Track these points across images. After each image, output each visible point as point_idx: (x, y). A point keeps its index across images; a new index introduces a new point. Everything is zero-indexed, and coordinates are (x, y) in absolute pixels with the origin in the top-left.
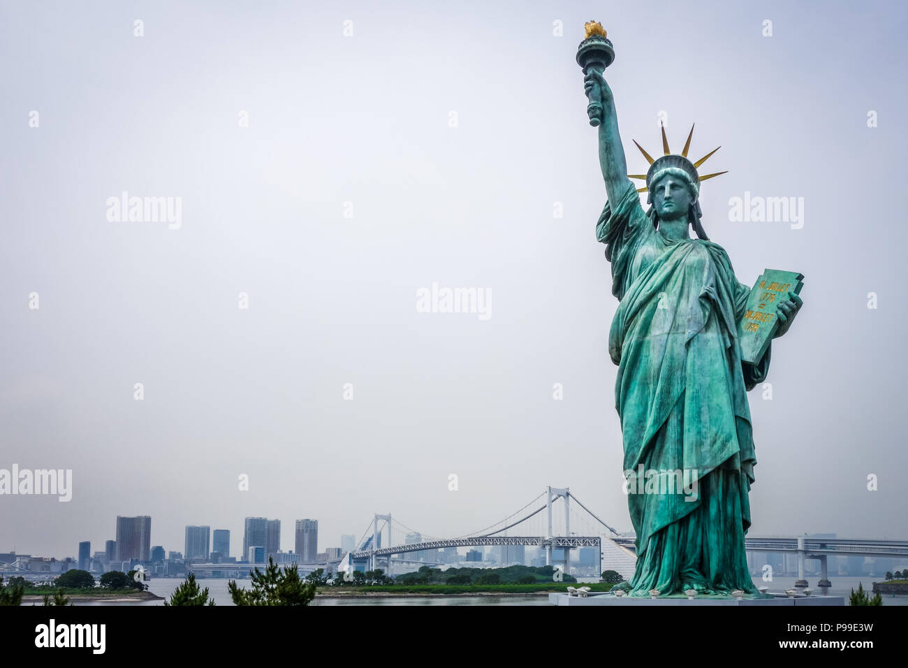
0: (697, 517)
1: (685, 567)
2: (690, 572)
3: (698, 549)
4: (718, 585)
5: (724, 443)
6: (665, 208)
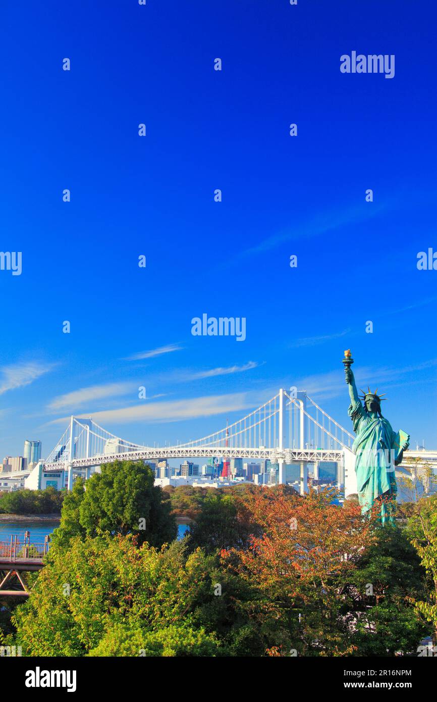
5: (386, 486)
6: (369, 410)
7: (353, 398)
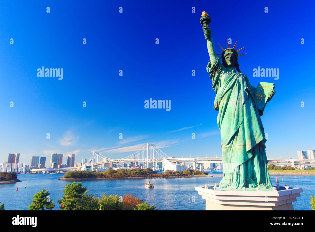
0: (251, 161)
1: (248, 178)
2: (250, 180)
3: (252, 172)
4: (260, 185)
5: (259, 136)
6: (229, 63)
7: (212, 53)
